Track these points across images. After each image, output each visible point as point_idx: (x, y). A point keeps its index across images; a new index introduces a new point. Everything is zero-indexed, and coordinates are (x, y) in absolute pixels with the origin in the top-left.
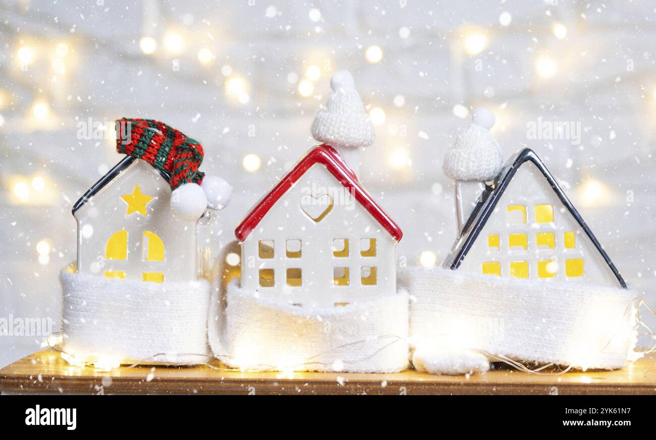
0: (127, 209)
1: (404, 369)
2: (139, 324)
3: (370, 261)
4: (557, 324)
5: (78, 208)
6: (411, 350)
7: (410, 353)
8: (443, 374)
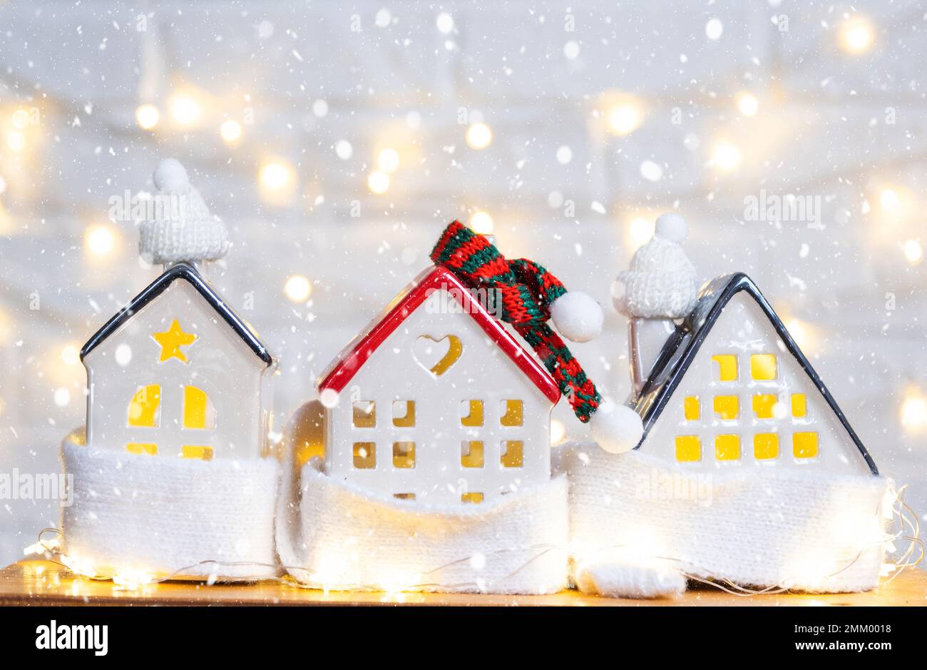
0: (160, 353)
1: (560, 590)
2: (178, 521)
3: (512, 432)
4: (782, 530)
5: (89, 351)
6: (571, 561)
7: (570, 567)
8: (621, 597)
